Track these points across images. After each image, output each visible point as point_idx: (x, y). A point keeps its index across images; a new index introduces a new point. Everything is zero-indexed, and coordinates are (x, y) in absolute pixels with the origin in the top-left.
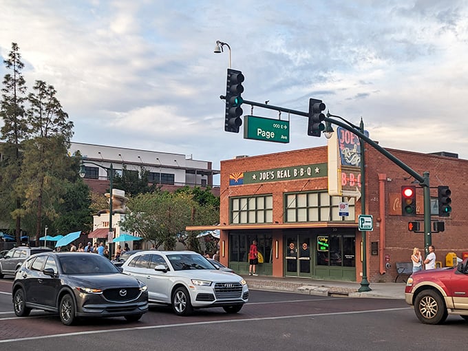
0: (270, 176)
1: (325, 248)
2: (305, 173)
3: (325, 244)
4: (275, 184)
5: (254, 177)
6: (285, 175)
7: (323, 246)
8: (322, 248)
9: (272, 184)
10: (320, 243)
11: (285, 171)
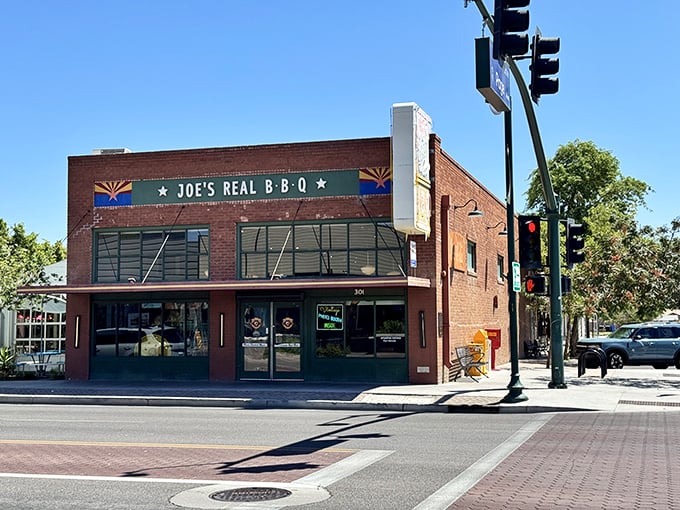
0: (205, 191)
1: (333, 325)
2: (293, 189)
3: (332, 319)
4: (218, 206)
5: (163, 191)
6: (244, 189)
7: (329, 321)
8: (326, 325)
9: (209, 207)
10: (323, 316)
11: (244, 183)
